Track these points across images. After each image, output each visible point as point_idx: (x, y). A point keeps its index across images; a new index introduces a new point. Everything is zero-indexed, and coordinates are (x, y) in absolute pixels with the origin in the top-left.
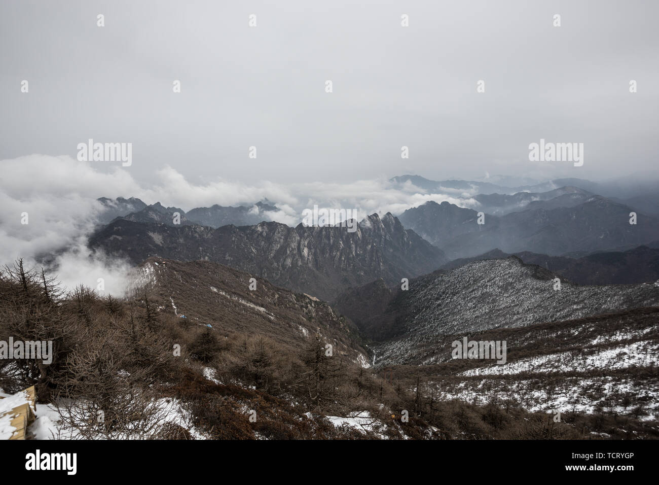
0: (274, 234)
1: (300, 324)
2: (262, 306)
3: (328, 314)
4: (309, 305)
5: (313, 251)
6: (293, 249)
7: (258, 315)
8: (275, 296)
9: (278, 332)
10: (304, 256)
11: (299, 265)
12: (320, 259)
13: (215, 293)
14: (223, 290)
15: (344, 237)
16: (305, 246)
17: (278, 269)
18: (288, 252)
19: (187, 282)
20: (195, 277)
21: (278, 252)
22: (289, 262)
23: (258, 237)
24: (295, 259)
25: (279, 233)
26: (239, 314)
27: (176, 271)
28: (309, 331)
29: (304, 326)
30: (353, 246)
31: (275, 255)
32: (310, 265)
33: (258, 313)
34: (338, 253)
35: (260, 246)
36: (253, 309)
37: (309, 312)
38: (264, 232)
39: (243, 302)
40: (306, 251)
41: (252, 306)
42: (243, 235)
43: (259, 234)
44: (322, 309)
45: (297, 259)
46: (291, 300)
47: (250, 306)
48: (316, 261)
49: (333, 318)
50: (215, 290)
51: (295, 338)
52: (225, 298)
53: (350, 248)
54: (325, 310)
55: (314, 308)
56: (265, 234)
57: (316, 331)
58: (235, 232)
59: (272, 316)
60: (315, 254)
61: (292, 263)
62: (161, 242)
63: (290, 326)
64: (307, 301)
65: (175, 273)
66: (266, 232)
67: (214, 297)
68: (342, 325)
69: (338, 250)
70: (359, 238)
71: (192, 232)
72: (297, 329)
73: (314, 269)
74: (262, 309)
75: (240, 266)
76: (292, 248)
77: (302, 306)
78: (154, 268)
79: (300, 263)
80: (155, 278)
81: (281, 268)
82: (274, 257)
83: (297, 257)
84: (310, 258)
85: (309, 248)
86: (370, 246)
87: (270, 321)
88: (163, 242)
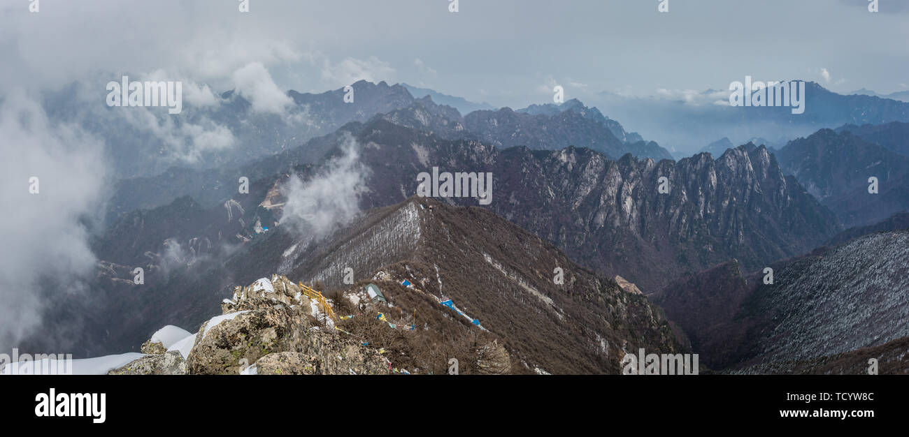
0: (584, 168)
1: (599, 332)
2: (549, 295)
3: (645, 318)
4: (619, 300)
5: (640, 203)
6: (610, 198)
7: (541, 308)
8: (570, 280)
9: (564, 342)
10: (625, 212)
11: (616, 226)
12: (649, 218)
13: (490, 266)
14: (500, 260)
15: (690, 183)
16: (628, 194)
17: (583, 230)
18: (602, 202)
19: (456, 242)
20: (466, 235)
21: (587, 199)
22: (601, 218)
23: (560, 171)
24: (610, 215)
25: (591, 168)
26: (516, 304)
27: (444, 222)
28: (611, 344)
29: (604, 335)
30: (702, 200)
31: (581, 205)
32: (632, 228)
33: (542, 306)
34: (678, 211)
35: (561, 187)
36: (536, 298)
37: (618, 311)
38: (570, 164)
39: (524, 285)
40: (628, 203)
41: (535, 293)
42: (538, 166)
43: (561, 167)
44: (638, 309)
45: (613, 217)
46: (594, 288)
47: (532, 293)
48: (642, 221)
49: (651, 325)
50: (489, 260)
51: (586, 355)
52: (501, 275)
53: (697, 203)
54: (641, 311)
55: (626, 305)
56: (570, 167)
57: (621, 346)
58: (526, 159)
59: (561, 313)
60: (642, 210)
61: (606, 222)
62: (426, 162)
63: (584, 334)
64: (617, 292)
65: (442, 224)
66: (573, 164)
67: (486, 272)
68: (664, 338)
69: (678, 206)
70: (712, 186)
71: (468, 152)
72: (593, 339)
73: (638, 236)
74: (548, 300)
75: (528, 216)
76: (609, 196)
77: (608, 301)
78: (419, 214)
79: (617, 223)
80: (418, 229)
81: (587, 228)
82: (581, 208)
83: (614, 212)
84: (634, 215)
85: (635, 199)
86: (727, 202)
87: (556, 321)
88: (429, 162)
